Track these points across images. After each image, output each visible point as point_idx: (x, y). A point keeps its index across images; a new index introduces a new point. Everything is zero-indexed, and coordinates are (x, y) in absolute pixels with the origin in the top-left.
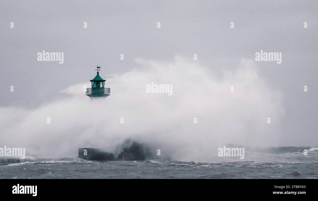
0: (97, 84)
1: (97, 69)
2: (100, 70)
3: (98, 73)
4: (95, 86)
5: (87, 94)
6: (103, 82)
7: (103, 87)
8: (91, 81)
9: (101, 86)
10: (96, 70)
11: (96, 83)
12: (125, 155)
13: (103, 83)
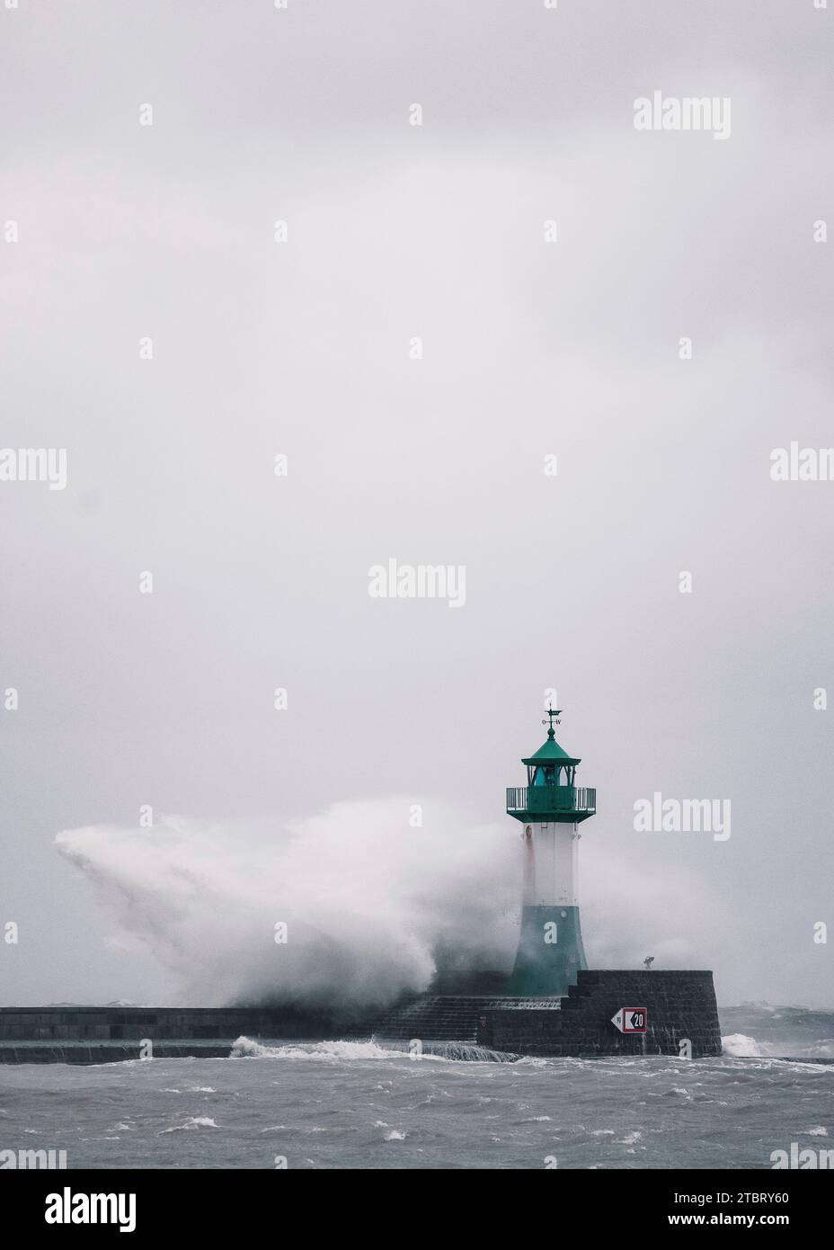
0: (547, 774)
1: (548, 718)
2: (558, 722)
3: (551, 733)
4: (540, 782)
5: (510, 809)
6: (571, 768)
7: (571, 787)
8: (525, 761)
9: (563, 781)
10: (544, 722)
11: (545, 769)
12: (649, 1035)
13: (569, 770)
